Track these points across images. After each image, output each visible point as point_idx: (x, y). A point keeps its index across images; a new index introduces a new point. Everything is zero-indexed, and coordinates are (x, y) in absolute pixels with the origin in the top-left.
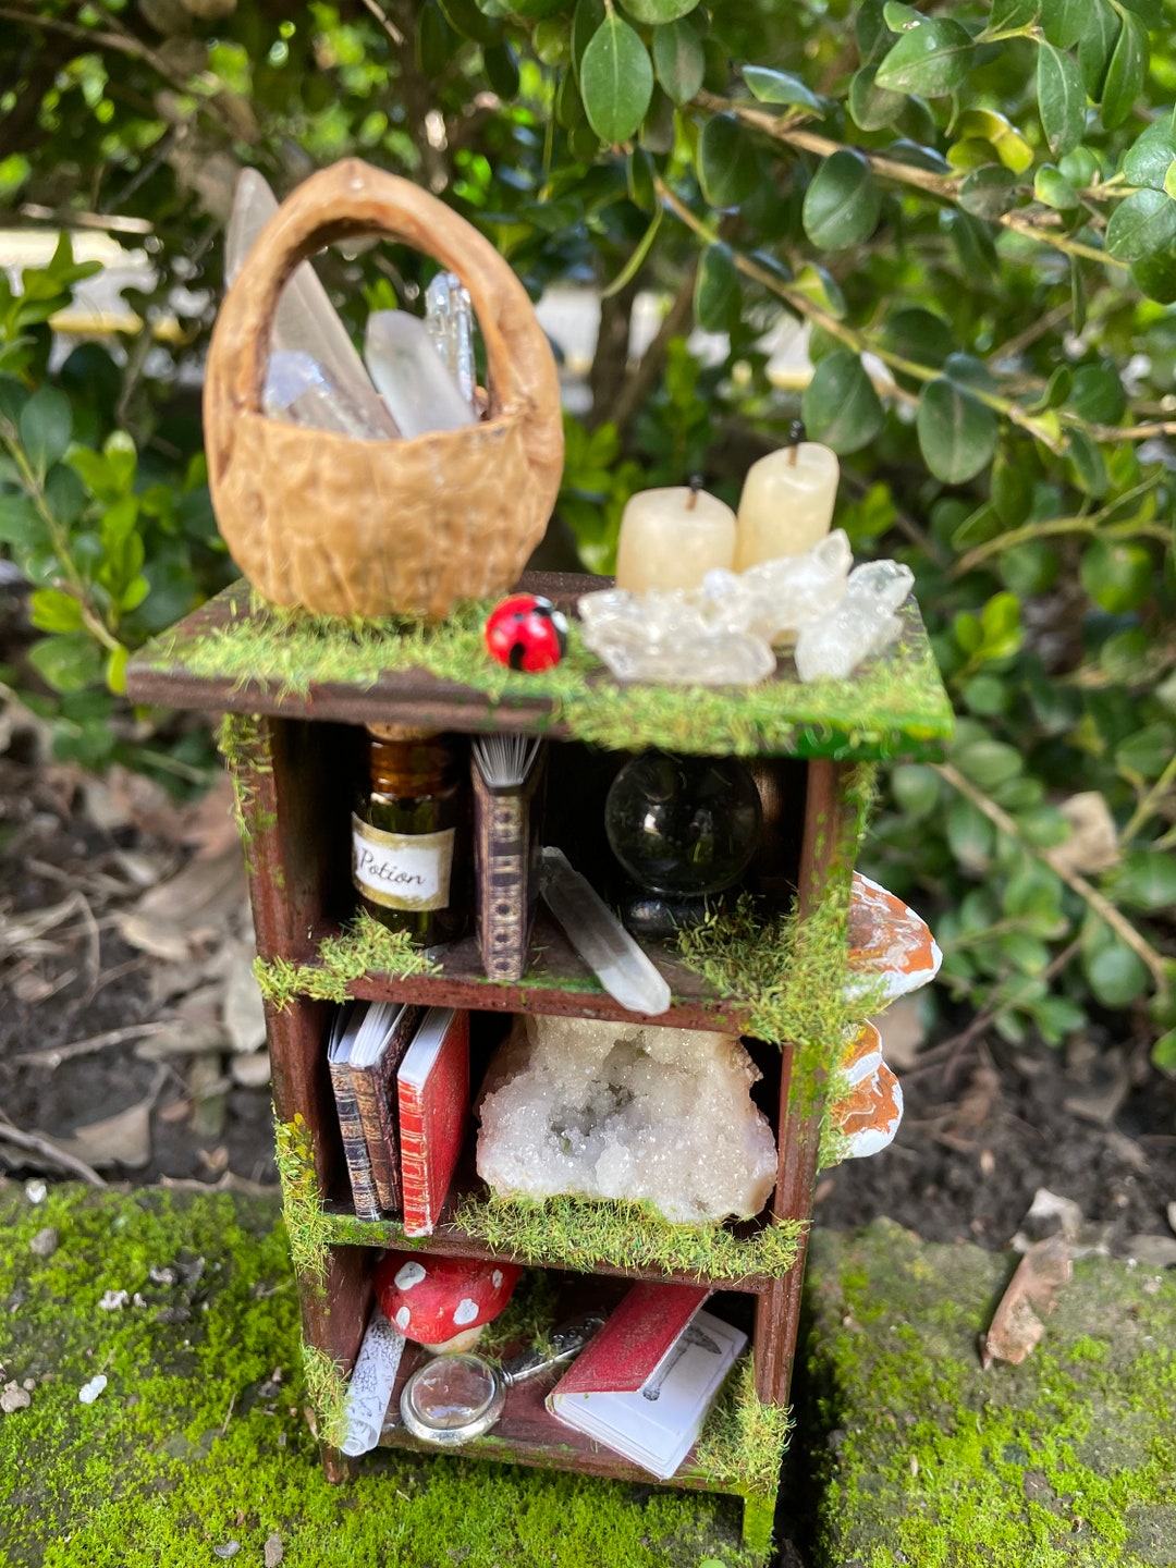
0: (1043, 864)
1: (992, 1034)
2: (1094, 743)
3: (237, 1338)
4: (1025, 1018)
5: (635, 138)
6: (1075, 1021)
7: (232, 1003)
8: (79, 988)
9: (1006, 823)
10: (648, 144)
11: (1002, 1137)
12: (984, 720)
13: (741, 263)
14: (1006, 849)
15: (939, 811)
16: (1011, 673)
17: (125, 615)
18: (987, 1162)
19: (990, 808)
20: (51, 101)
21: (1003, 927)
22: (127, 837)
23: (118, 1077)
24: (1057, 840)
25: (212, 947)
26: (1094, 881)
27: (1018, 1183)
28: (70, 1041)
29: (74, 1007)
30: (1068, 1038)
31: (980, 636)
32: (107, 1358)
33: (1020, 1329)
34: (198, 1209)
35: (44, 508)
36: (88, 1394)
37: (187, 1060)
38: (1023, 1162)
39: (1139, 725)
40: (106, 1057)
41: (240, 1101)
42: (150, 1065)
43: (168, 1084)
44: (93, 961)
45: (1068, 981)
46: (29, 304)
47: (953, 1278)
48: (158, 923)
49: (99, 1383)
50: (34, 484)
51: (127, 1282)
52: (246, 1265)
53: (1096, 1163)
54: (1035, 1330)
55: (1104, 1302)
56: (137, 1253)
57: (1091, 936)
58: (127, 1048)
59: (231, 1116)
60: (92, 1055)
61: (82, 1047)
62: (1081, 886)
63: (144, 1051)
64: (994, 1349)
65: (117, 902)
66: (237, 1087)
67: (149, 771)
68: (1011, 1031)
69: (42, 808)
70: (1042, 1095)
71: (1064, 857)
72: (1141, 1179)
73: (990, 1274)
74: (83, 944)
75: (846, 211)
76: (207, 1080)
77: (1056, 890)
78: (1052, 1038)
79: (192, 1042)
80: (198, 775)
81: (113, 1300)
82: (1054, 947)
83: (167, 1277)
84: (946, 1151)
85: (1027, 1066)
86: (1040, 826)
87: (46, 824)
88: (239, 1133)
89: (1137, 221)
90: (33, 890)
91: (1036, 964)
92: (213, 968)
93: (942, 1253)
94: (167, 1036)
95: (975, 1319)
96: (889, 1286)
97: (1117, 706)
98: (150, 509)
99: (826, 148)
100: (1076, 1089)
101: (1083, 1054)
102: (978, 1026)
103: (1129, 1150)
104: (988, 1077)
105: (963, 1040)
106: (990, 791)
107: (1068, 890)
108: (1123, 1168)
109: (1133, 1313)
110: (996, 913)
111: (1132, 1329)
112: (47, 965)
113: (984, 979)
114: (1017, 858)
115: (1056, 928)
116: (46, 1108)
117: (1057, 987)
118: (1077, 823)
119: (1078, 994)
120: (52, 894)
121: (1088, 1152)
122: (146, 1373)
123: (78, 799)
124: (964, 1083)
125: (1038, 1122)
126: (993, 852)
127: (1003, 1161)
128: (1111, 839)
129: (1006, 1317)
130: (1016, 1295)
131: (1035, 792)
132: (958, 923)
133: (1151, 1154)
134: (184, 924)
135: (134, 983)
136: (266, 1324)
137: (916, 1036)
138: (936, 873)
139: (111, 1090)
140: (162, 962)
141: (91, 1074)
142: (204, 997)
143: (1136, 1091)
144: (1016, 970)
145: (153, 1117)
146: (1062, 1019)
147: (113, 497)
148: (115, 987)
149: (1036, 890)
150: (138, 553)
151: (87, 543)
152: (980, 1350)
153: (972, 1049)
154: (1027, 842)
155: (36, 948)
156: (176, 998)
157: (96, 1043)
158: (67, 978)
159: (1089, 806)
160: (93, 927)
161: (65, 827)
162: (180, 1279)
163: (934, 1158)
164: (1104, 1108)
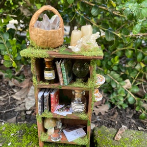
0: (122, 88)
1: (117, 108)
2: (128, 73)
3: (27, 138)
4: (121, 106)
5: (73, 4)
6: (127, 106)
7: (26, 104)
8: (8, 104)
9: (118, 83)
10: (74, 5)
11: (118, 119)
12: (115, 71)
13: (85, 18)
14: (118, 86)
15: (110, 82)
16: (118, 66)
17: (15, 58)
18: (117, 122)
19: (116, 81)
20: (6, 2)
21: (118, 95)
22: (14, 87)
23: (12, 114)
24: (124, 85)
25: (24, 99)
26: (128, 89)
27: (120, 125)
28: (6, 109)
29: (7, 106)
30: (126, 108)
31: (114, 61)
32: (11, 141)
33: (119, 137)
34: (22, 125)
35: (5, 45)
36: (9, 145)
37: (21, 111)
38: (121, 122)
39: (133, 71)
40: (11, 112)
41: (27, 116)
42: (16, 112)
43: (18, 114)
44: (9, 101)
45: (126, 101)
46: (4, 23)
47: (111, 132)
48: (17, 96)
49: (10, 143)
50: (5, 43)
51: (14, 132)
52: (28, 131)
53: (130, 123)
54: (121, 137)
55: (129, 134)
56: (15, 130)
57: (128, 96)
58: (13, 110)
59: (26, 118)
60: (9, 111)
61: (8, 110)
62: (127, 90)
63: (15, 111)
64: (115, 139)
65: (12, 94)
66: (27, 114)
67: (17, 79)
68: (119, 108)
69: (3, 84)
70: (123, 115)
71: (125, 87)
72: (135, 124)
73: (115, 131)
74: (8, 99)
75: (96, 12)
76: (23, 114)
77: (124, 91)
78: (124, 108)
79: (21, 109)
80: (22, 80)
81: (12, 134)
82: (124, 97)
83: (19, 132)
84: (112, 121)
85: (121, 112)
86: (122, 83)
87: (4, 86)
88: (27, 120)
89: (127, 11)
90: (2, 93)
91: (122, 99)
92: (24, 101)
93: (110, 129)
94: (18, 109)
95: (114, 136)
96: (103, 132)
97: (130, 69)
98: (18, 47)
99: (94, 5)
100: (127, 114)
101: (128, 110)
102: (115, 107)
103: (133, 121)
104: (117, 113)
105: (114, 109)
106: (116, 79)
107: (125, 90)
108: (133, 123)
109: (132, 135)
110: (117, 94)
111: (132, 137)
112: (4, 101)
113: (116, 102)
114: (119, 87)
115: (124, 95)
116: (4, 117)
117: (125, 102)
118: (126, 83)
119: (127, 103)
120: (5, 93)
121: (129, 121)
122: (16, 142)
123: (8, 83)
124: (114, 114)
125: (123, 118)
126: (117, 86)
127: (118, 122)
128: (130, 85)
129: (117, 135)
130: (118, 133)
131: (121, 79)
132: (113, 95)
133: (136, 121)
134: (20, 96)
135: (14, 103)
136: (30, 137)
137: (108, 108)
138: (110, 90)
139: (11, 115)
140: (18, 100)
141: (9, 114)
142: (23, 104)
143: (134, 115)
144: (120, 100)
145: (16, 118)
146: (125, 106)
147: (13, 45)
148: (12, 104)
149: (122, 90)
150: (16, 51)
151: (10, 50)
152: (114, 139)
153: (115, 110)
154: (120, 85)
155: (3, 99)
156: (19, 105)
157: (10, 110)
158: (6, 102)
159: (128, 81)
160: (9, 97)
161: (6, 86)
162: (20, 132)
163: (110, 122)
164: (131, 116)
